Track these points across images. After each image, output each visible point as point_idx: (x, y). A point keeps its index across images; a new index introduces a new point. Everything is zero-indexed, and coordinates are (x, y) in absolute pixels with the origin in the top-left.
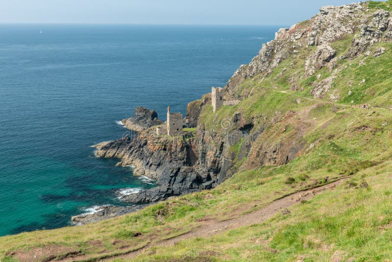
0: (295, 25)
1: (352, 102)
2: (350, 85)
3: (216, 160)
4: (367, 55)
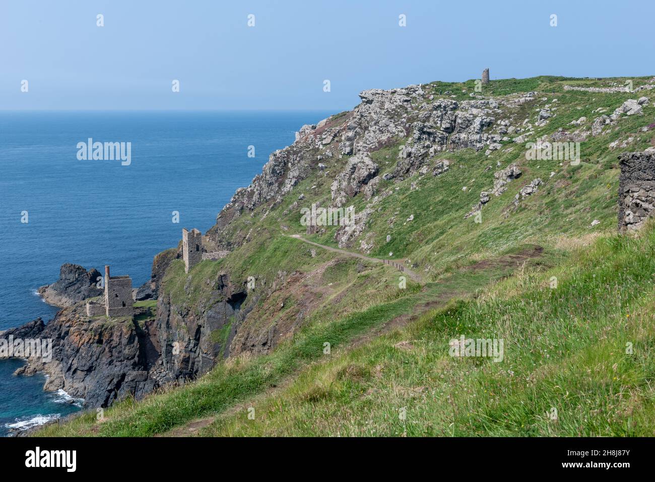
0: (325, 120)
1: (391, 254)
2: (392, 226)
3: (189, 357)
4: (423, 174)
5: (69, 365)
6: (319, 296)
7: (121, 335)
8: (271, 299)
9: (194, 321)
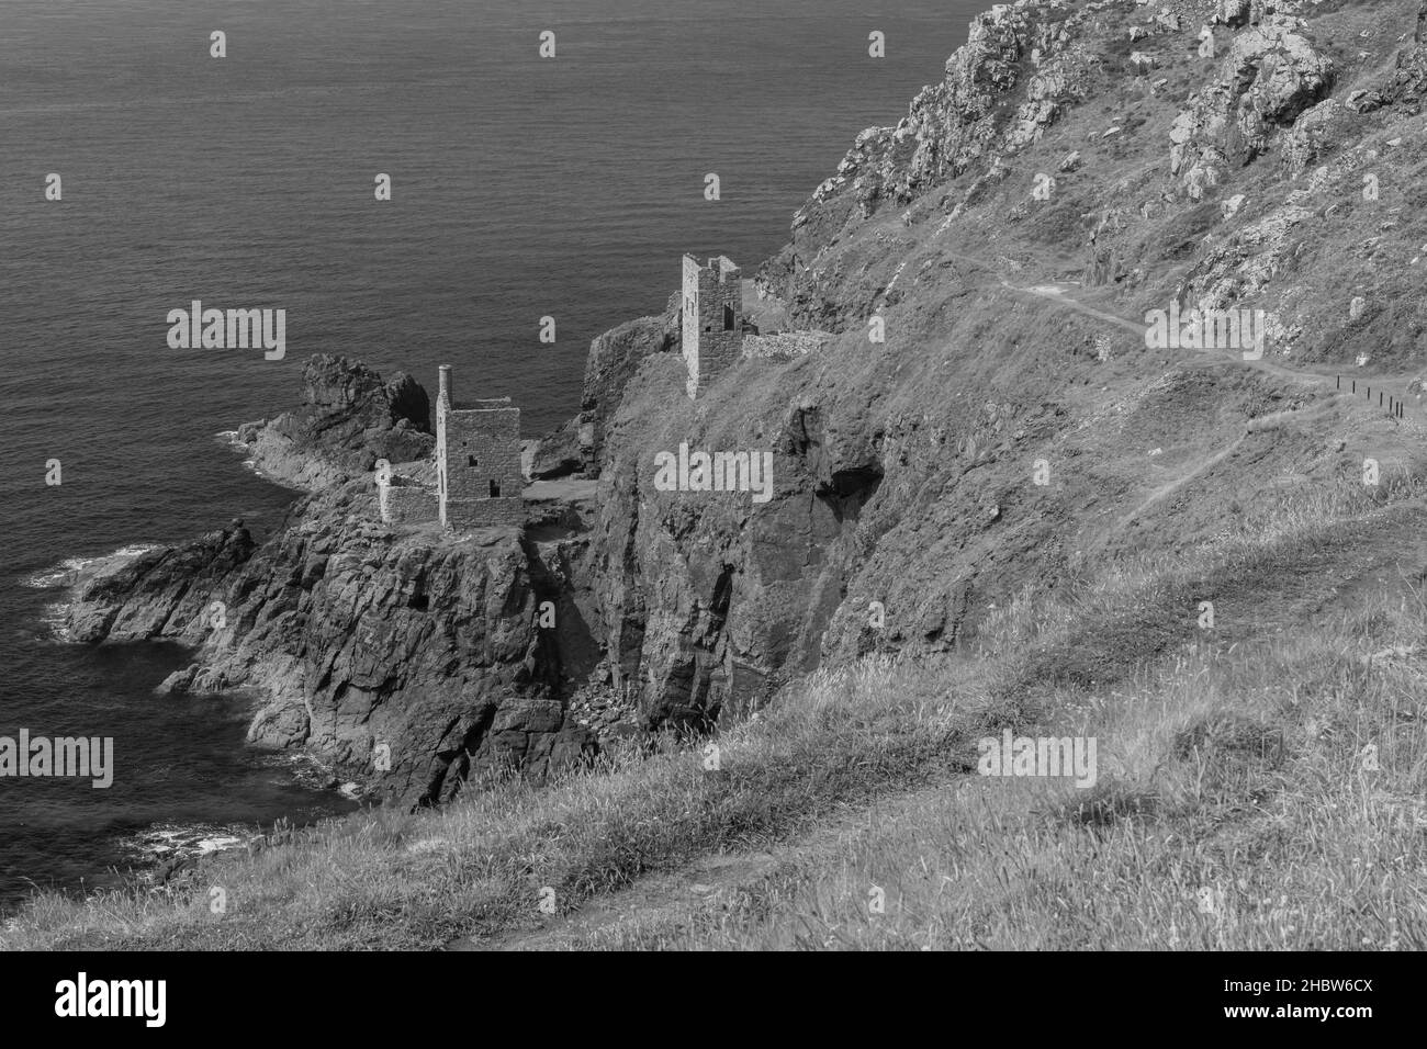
1: (1362, 360)
2: (1370, 265)
3: (692, 665)
5: (324, 671)
6: (1119, 489)
7: (483, 585)
8: (960, 492)
9: (711, 550)
